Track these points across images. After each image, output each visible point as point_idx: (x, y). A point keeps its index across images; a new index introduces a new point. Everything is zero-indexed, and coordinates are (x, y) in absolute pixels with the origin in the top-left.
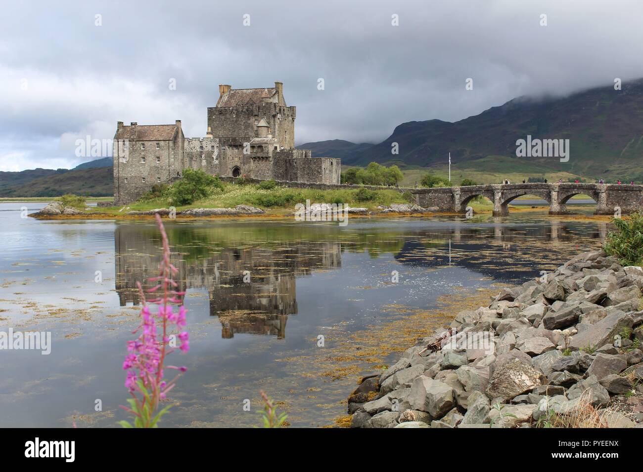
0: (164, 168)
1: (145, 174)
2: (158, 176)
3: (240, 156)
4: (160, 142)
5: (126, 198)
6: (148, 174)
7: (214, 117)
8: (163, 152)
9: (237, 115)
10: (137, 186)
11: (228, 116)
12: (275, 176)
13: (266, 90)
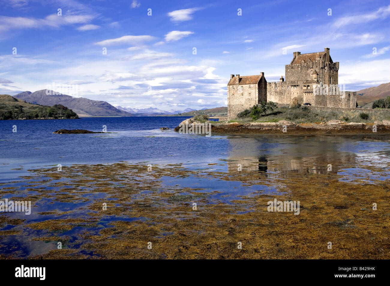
0: (253, 99)
1: (243, 103)
2: (250, 104)
3: (298, 92)
4: (251, 85)
5: (234, 116)
6: (245, 103)
7: (288, 70)
8: (252, 90)
9: (301, 69)
10: (239, 110)
11: (296, 69)
12: (316, 103)
13: (318, 53)
